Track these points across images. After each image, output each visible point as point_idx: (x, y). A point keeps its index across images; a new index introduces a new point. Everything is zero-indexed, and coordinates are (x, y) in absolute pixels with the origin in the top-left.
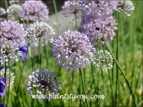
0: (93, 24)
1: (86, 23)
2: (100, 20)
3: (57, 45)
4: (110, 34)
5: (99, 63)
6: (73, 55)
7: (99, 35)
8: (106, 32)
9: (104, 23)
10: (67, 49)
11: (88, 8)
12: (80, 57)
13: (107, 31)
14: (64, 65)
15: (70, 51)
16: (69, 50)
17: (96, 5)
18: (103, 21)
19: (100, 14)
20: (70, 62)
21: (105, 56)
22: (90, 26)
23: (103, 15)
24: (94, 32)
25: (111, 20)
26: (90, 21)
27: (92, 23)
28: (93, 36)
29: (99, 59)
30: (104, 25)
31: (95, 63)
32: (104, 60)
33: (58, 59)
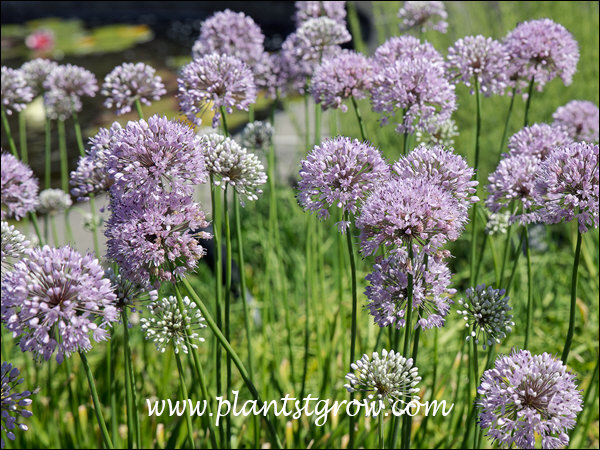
0: (140, 225)
1: (120, 222)
2: (157, 214)
3: (10, 289)
4: (188, 252)
5: (165, 333)
6: (52, 316)
7: (156, 255)
8: (177, 245)
9: (169, 220)
10: (36, 298)
11: (123, 179)
12: (74, 320)
13: (178, 242)
14: (27, 343)
15: (44, 306)
16: (40, 302)
17: (145, 171)
18: (165, 215)
19: (157, 198)
20: (44, 336)
21: (181, 312)
22: (130, 230)
23: (167, 200)
24: (139, 246)
25: (189, 214)
26: (129, 217)
27: (134, 222)
28: (138, 259)
29: (164, 323)
30: (169, 228)
31: (153, 332)
32: (178, 325)
33: (11, 326)
